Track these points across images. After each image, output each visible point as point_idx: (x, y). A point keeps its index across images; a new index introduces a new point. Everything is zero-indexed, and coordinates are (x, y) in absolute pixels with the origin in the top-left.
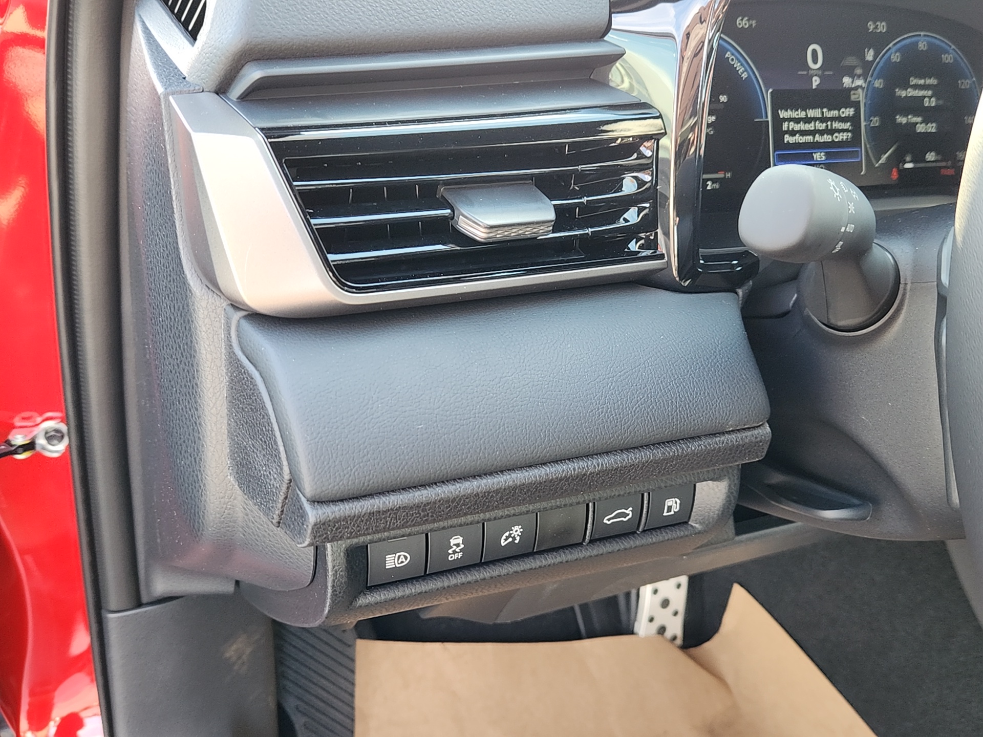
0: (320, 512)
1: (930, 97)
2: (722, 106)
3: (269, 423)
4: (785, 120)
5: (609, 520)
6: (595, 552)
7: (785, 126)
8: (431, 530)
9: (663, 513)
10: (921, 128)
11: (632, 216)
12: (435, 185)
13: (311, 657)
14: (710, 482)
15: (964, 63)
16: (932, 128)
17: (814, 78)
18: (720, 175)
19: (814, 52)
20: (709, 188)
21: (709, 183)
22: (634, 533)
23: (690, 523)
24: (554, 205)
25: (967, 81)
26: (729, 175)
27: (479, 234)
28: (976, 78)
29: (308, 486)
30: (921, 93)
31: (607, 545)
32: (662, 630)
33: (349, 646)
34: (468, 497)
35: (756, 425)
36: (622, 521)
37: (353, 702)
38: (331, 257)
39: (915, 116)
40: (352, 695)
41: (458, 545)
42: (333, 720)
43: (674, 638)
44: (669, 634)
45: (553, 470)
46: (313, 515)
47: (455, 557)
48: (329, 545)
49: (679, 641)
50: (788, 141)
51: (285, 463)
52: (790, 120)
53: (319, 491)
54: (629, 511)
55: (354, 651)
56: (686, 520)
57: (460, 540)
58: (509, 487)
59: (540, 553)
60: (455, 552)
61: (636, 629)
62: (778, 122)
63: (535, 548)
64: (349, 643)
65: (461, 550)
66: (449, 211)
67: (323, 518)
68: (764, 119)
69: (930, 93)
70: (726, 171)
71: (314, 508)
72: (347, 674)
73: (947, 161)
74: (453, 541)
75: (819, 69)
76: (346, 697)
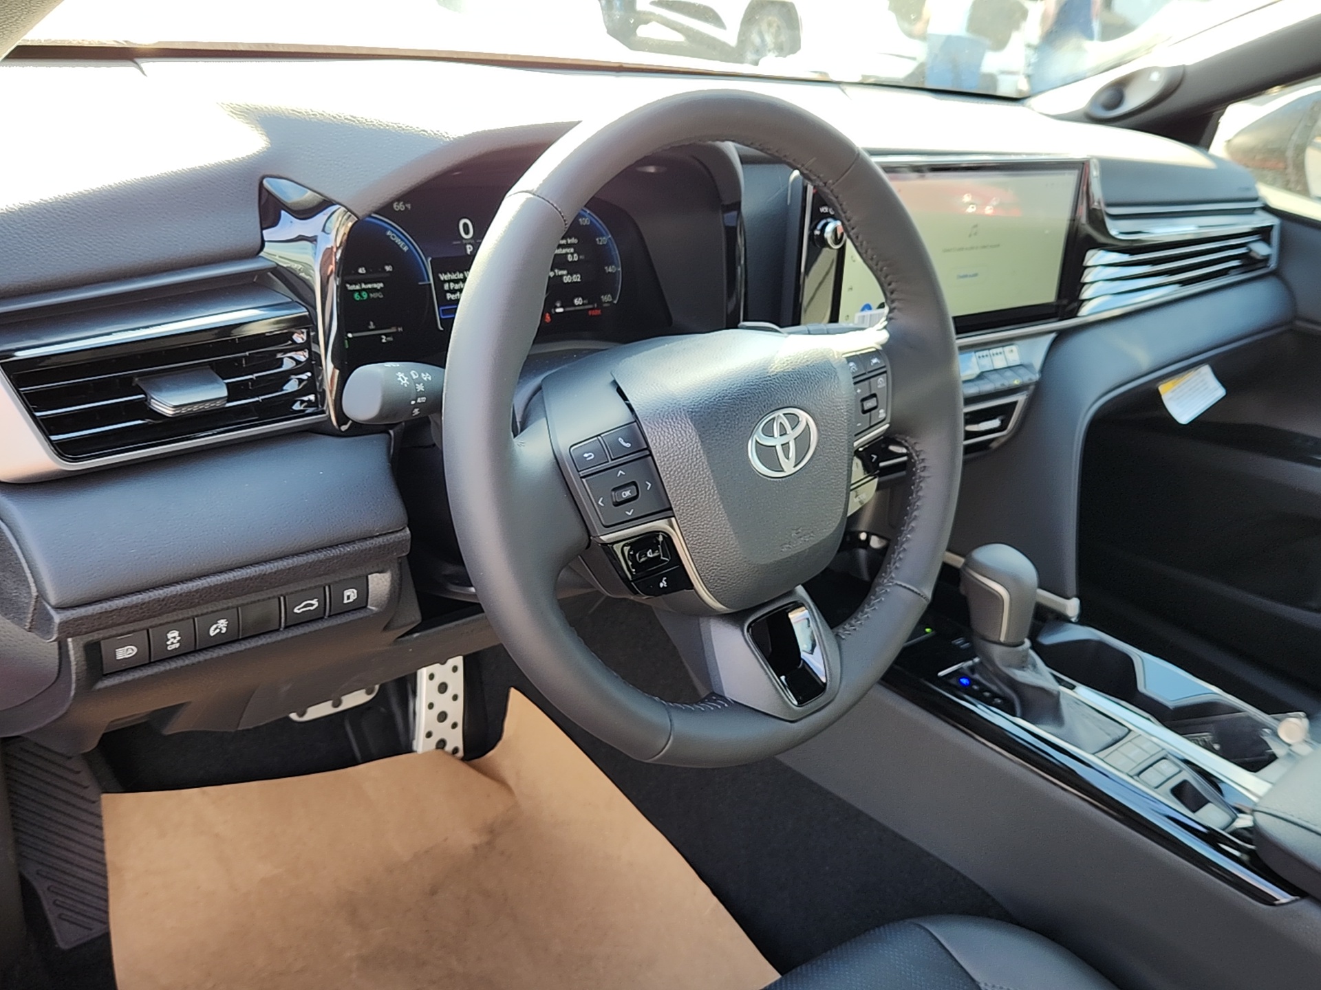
0: (63, 615)
1: (572, 254)
2: (388, 275)
3: (17, 559)
4: (445, 281)
5: (299, 609)
6: (290, 635)
7: (446, 286)
8: (151, 627)
9: (343, 599)
10: (567, 279)
11: (292, 386)
12: (130, 378)
13: (50, 819)
14: (377, 574)
15: (599, 224)
16: (577, 278)
17: (468, 246)
18: (393, 330)
19: (465, 225)
20: (384, 341)
21: (384, 337)
22: (322, 618)
23: (369, 607)
24: (227, 384)
25: (604, 238)
26: (400, 329)
27: (169, 412)
28: (612, 235)
29: (53, 598)
30: (564, 251)
31: (300, 628)
32: (441, 744)
33: (94, 802)
34: (174, 596)
35: (398, 529)
36: (310, 610)
37: (104, 859)
38: (53, 438)
39: (561, 269)
40: (102, 852)
41: (174, 638)
42: (83, 880)
43: (456, 750)
44: (449, 748)
45: (239, 573)
46: (57, 618)
47: (173, 647)
48: (70, 640)
49: (461, 754)
50: (450, 299)
51: (32, 585)
52: (449, 281)
53: (60, 601)
54: (315, 602)
55: (99, 806)
56: (364, 605)
57: (176, 634)
58: (205, 587)
59: (244, 639)
60: (172, 643)
61: (415, 748)
62: (439, 283)
63: (241, 633)
64: (94, 799)
65: (178, 641)
66: (142, 396)
67: (65, 619)
68: (427, 282)
69: (572, 250)
70: (397, 326)
71: (58, 613)
72: (95, 831)
73: (593, 303)
74: (170, 635)
75: (471, 238)
76: (96, 855)
